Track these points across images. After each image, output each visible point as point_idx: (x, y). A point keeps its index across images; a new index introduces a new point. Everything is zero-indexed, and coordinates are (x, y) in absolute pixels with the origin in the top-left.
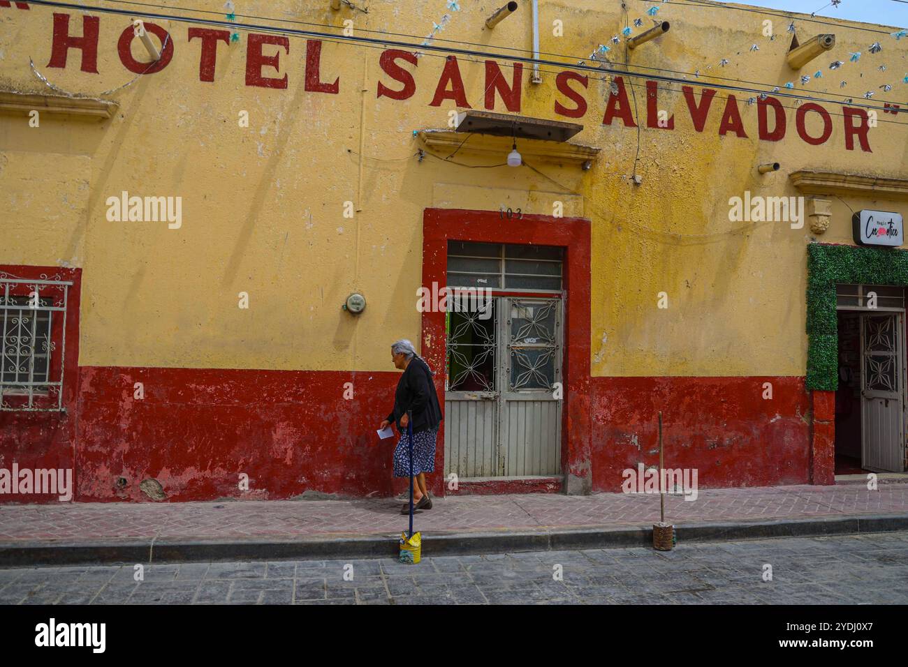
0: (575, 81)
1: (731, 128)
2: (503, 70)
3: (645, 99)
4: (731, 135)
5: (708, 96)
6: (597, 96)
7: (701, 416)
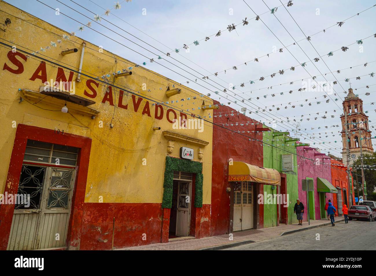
0: (94, 84)
1: (146, 112)
2: (65, 73)
3: (119, 96)
4: (146, 115)
5: (140, 100)
6: (101, 91)
7: (125, 218)
